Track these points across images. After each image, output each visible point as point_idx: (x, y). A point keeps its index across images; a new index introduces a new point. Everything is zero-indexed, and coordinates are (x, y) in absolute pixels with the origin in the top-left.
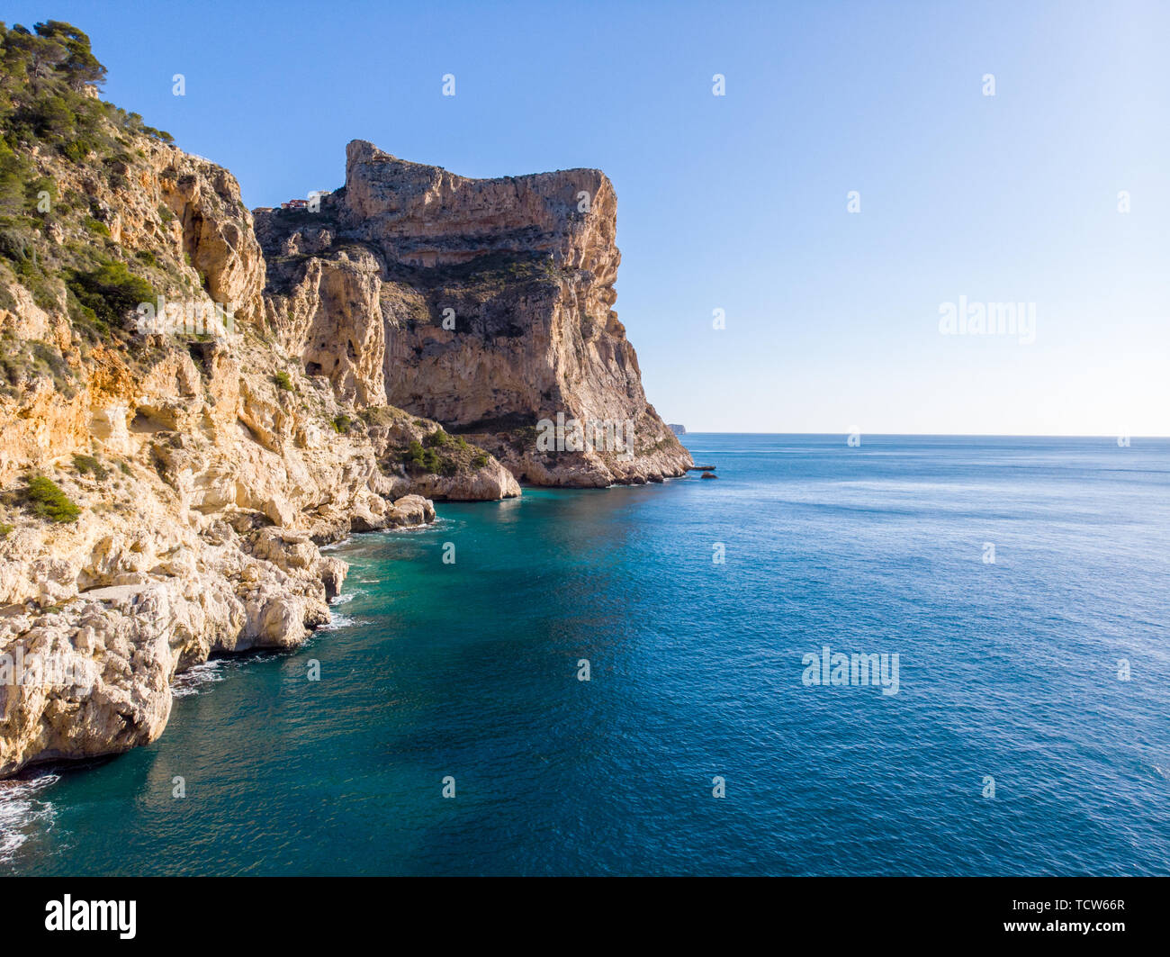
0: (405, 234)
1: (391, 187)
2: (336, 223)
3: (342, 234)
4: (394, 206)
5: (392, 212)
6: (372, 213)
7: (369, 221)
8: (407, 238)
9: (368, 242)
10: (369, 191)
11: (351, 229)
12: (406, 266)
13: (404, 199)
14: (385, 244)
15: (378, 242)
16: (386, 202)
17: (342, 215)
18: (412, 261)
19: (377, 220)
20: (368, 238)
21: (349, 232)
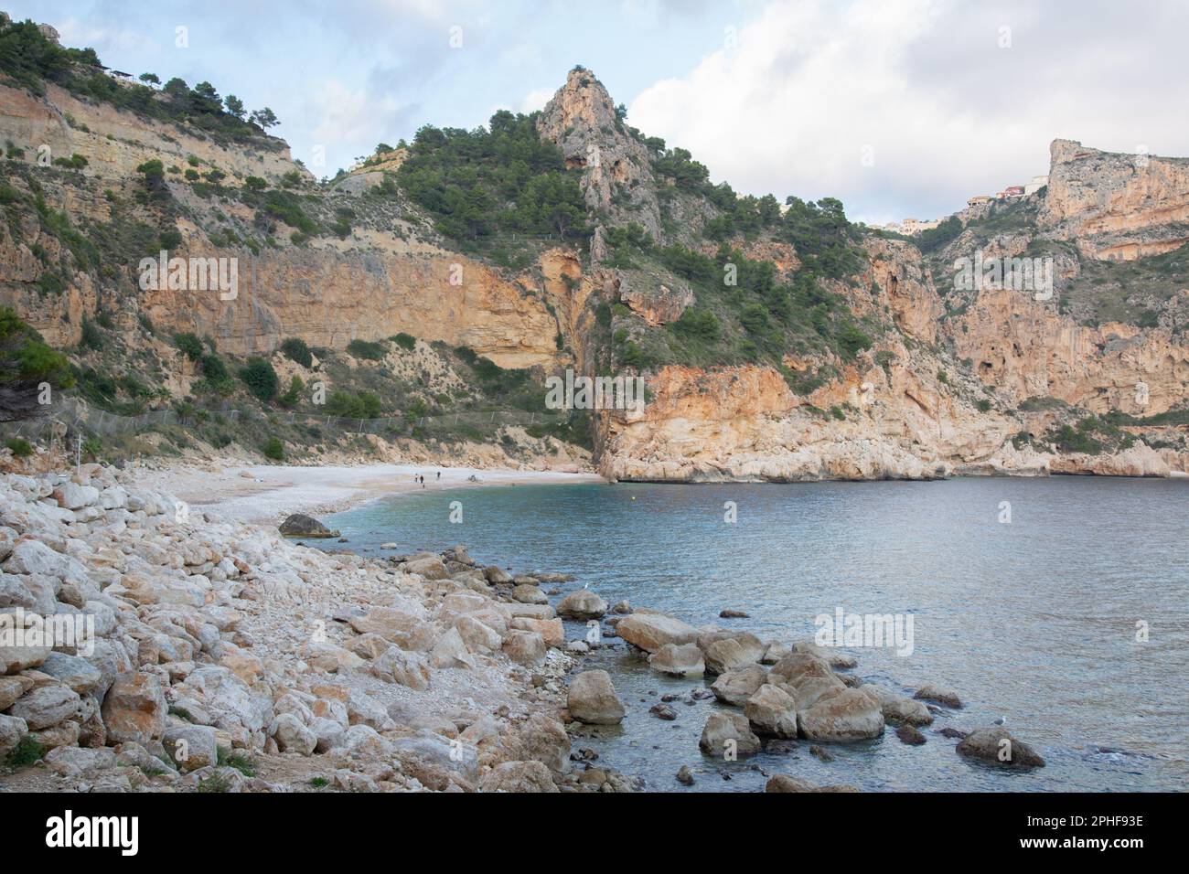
0: (1104, 229)
1: (1090, 185)
2: (1034, 225)
3: (1038, 237)
4: (1092, 203)
5: (1090, 209)
6: (1070, 212)
7: (1065, 221)
8: (1106, 233)
9: (1064, 243)
10: (1068, 192)
11: (1047, 231)
12: (1103, 262)
13: (1103, 195)
14: (1081, 244)
15: (1074, 241)
16: (1083, 201)
17: (1040, 217)
18: (1112, 256)
19: (1074, 219)
20: (1064, 239)
21: (1045, 234)
